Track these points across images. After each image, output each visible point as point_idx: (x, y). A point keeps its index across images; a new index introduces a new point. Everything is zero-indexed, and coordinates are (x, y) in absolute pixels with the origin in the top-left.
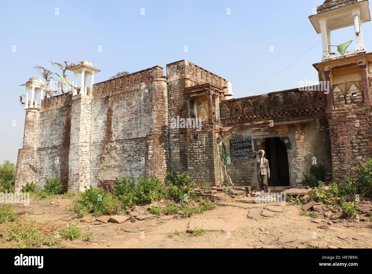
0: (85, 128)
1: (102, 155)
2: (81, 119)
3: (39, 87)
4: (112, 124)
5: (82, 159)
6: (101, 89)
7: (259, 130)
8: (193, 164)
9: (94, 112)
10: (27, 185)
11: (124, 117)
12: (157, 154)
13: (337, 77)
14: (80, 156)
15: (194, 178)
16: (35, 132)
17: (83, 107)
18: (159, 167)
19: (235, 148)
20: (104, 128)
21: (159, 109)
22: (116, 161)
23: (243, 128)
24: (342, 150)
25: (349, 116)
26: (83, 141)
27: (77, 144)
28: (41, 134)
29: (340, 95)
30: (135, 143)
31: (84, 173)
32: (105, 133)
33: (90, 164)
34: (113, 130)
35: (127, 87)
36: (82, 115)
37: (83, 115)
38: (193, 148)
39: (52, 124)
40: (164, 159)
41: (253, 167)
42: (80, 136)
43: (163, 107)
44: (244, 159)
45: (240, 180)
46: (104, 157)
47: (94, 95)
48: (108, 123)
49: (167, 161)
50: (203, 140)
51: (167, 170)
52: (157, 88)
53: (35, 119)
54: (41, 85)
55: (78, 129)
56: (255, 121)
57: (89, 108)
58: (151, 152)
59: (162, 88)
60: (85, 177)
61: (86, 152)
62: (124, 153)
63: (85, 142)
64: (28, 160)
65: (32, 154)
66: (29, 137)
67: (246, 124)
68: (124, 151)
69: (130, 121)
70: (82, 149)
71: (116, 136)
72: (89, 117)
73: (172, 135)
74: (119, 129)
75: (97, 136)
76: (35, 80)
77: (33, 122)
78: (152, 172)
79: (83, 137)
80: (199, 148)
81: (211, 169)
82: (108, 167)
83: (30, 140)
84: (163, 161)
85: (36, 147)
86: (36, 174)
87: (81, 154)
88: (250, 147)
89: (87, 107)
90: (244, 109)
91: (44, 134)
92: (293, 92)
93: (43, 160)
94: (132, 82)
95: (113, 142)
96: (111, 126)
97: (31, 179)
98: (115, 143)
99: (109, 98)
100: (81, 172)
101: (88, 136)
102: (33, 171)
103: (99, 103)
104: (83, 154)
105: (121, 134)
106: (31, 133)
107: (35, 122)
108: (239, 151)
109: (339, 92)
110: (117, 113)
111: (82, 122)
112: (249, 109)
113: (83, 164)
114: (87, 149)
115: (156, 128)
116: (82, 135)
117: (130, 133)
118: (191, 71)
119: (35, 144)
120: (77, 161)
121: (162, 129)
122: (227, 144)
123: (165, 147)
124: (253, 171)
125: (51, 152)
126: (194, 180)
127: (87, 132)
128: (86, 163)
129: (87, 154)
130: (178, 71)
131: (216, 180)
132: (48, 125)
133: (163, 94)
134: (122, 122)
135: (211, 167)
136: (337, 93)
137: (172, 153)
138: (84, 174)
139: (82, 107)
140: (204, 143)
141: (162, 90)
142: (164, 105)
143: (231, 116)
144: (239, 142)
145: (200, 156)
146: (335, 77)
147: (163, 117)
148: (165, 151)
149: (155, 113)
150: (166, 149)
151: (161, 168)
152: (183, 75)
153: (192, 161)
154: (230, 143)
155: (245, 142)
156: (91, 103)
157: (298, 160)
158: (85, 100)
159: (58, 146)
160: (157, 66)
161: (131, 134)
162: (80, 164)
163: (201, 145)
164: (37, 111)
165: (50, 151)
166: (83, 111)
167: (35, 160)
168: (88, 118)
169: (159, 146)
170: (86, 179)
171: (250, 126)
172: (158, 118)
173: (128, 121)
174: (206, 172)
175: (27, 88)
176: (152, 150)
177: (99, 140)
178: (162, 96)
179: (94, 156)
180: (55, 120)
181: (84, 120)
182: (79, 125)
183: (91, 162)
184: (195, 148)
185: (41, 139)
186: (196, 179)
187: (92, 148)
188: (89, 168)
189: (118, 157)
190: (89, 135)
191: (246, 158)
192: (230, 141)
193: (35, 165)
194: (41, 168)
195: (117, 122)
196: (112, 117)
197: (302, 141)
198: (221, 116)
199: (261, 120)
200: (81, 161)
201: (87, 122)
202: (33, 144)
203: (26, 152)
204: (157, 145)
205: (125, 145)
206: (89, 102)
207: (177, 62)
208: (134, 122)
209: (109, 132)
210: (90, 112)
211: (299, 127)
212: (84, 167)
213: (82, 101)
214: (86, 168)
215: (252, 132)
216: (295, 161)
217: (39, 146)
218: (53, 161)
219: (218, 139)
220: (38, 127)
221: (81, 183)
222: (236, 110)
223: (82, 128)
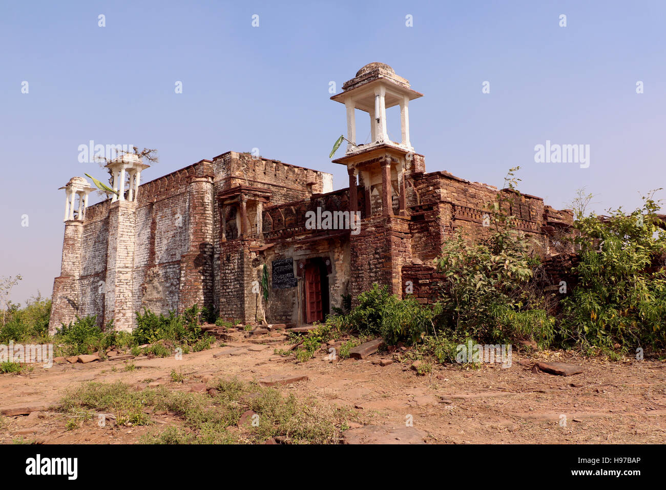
0: (125, 248)
1: (144, 285)
2: (119, 235)
3: (82, 190)
4: (156, 241)
5: (120, 290)
6: (146, 192)
7: (300, 248)
8: (225, 295)
9: (138, 224)
10: (64, 327)
11: (168, 231)
12: (191, 281)
13: (376, 174)
14: (116, 286)
15: (226, 314)
16: (77, 254)
17: (123, 219)
18: (192, 300)
19: (277, 272)
20: (147, 247)
21: (197, 220)
22: (158, 292)
23: (285, 246)
24: (361, 274)
25: (368, 229)
26: (122, 265)
27: (113, 270)
28: (84, 257)
29: (378, 199)
30: (178, 267)
31: (123, 309)
32: (148, 255)
33: (132, 297)
34: (157, 249)
35: (173, 190)
36: (120, 230)
37: (122, 230)
38: (225, 273)
39: (95, 242)
40: (200, 289)
41: (294, 298)
42: (117, 259)
43: (202, 217)
44: (285, 287)
45: (281, 316)
46: (146, 287)
47: (140, 201)
48: (152, 238)
49: (205, 291)
50: (235, 263)
51: (204, 303)
52: (196, 192)
53: (76, 236)
54: (85, 187)
55: (115, 249)
56: (296, 236)
57: (131, 220)
58: (183, 279)
59: (202, 191)
60: (124, 315)
61: (126, 281)
62: (166, 281)
63: (125, 266)
64: (66, 293)
65: (72, 284)
66: (68, 261)
67: (288, 239)
68: (167, 278)
69: (174, 236)
70: (119, 277)
71: (159, 258)
72: (131, 232)
73: (216, 256)
74: (163, 249)
75: (140, 259)
76: (76, 181)
77: (74, 240)
78: (183, 306)
79: (122, 260)
80: (231, 273)
81: (241, 301)
82: (150, 301)
83: (68, 264)
84: (198, 291)
85: (78, 274)
86: (77, 312)
87: (119, 283)
88: (292, 271)
89: (129, 219)
90: (286, 220)
91: (87, 257)
92: (335, 196)
93: (85, 293)
94: (178, 183)
95: (155, 266)
96: (154, 244)
97: (70, 319)
98: (157, 267)
99: (153, 205)
100: (118, 308)
101: (130, 259)
102: (72, 308)
103: (143, 212)
104: (120, 283)
105: (165, 256)
106: (70, 255)
107: (76, 240)
108: (281, 277)
109: (377, 195)
110: (161, 226)
111: (121, 239)
112: (291, 219)
113: (122, 297)
114: (129, 276)
115: (193, 246)
116: (121, 257)
117: (174, 253)
118: (243, 166)
119: (76, 270)
120: (113, 293)
121: (200, 248)
122: (269, 267)
123: (203, 273)
124: (294, 303)
125: (93, 281)
126: (226, 316)
127: (128, 253)
128: (126, 295)
129: (128, 284)
130: (224, 167)
131: (247, 315)
132: (91, 243)
133: (203, 200)
134: (165, 238)
135: (242, 298)
136: (375, 196)
137: (216, 280)
138: (123, 311)
139: (121, 219)
140: (236, 267)
141: (203, 194)
142: (205, 215)
143: (274, 229)
144: (281, 265)
145: (232, 284)
146: (374, 175)
147: (203, 231)
148: (202, 278)
149: (192, 226)
150: (204, 275)
151: (195, 301)
152: (229, 173)
153: (224, 291)
154: (273, 265)
155: (287, 264)
156: (134, 213)
157: (337, 288)
158: (125, 209)
159: (100, 273)
160: (204, 160)
161: (175, 255)
162: (116, 296)
163: (233, 269)
164: (80, 224)
165: (92, 279)
166: (122, 224)
167: (76, 292)
168: (129, 234)
169: (194, 271)
170: (125, 318)
171: (292, 242)
172: (195, 233)
173: (172, 237)
174: (236, 305)
175: (67, 192)
176: (184, 276)
177: (142, 263)
178: (201, 203)
179: (136, 287)
180: (99, 237)
181: (123, 236)
182: (116, 243)
183: (133, 295)
184: (228, 273)
185: (84, 263)
186: (227, 314)
187: (135, 275)
188: (131, 303)
189: (160, 286)
190: (132, 257)
191: (287, 286)
192: (273, 263)
193: (76, 299)
194: (83, 304)
195: (160, 238)
196: (156, 232)
197: (341, 262)
198: (264, 229)
199: (303, 234)
200: (118, 294)
201: (129, 239)
202: (73, 270)
203: (62, 282)
204: (190, 270)
205: (168, 270)
206: (131, 211)
207: (223, 155)
208: (178, 238)
209: (152, 253)
210: (133, 225)
211: (339, 243)
212: (123, 301)
213: (120, 211)
214: (126, 302)
215: (294, 251)
216: (333, 289)
217: (82, 272)
218: (94, 293)
219: (256, 260)
220: (81, 246)
221: (118, 323)
222: (279, 220)
223: (121, 247)
